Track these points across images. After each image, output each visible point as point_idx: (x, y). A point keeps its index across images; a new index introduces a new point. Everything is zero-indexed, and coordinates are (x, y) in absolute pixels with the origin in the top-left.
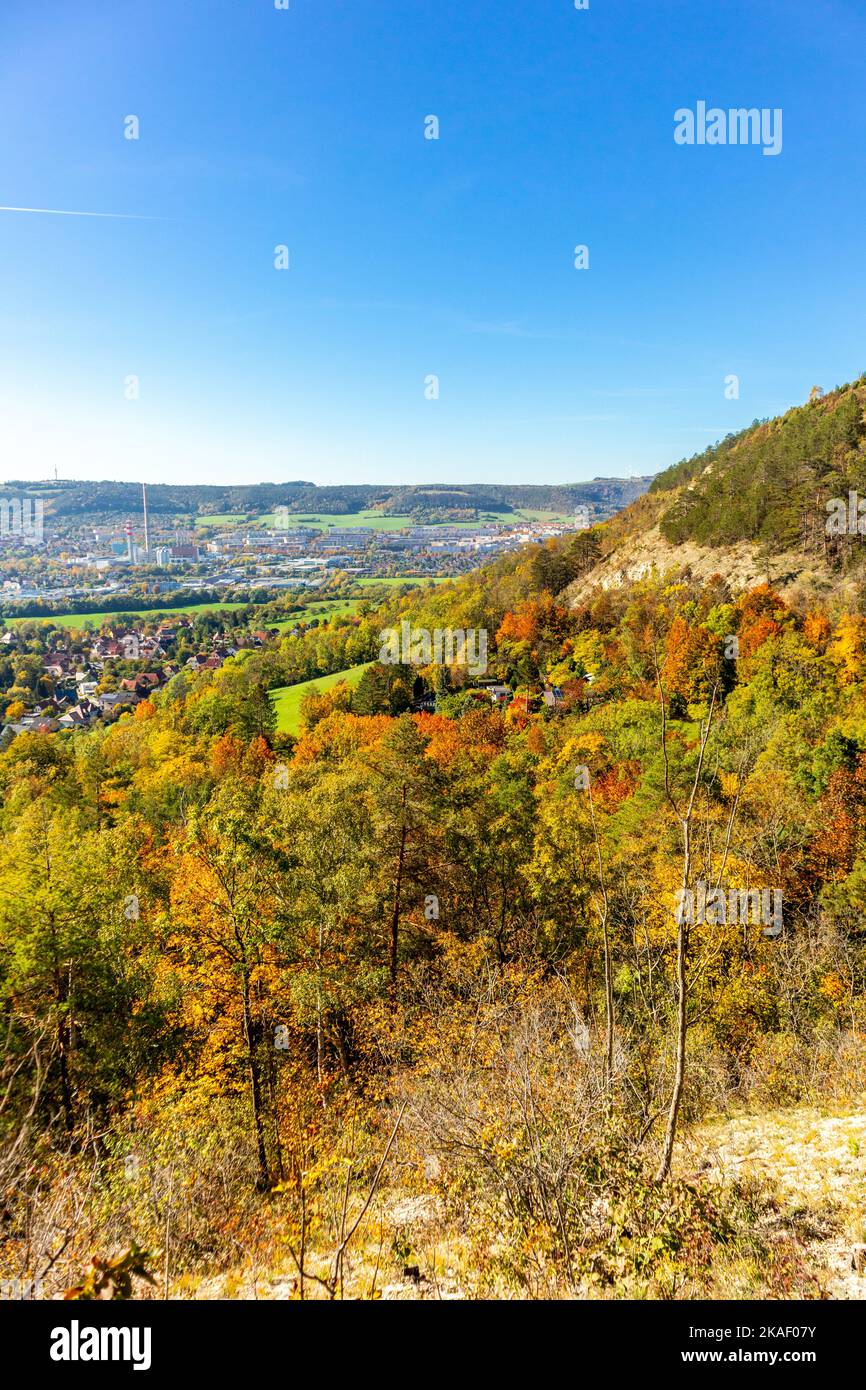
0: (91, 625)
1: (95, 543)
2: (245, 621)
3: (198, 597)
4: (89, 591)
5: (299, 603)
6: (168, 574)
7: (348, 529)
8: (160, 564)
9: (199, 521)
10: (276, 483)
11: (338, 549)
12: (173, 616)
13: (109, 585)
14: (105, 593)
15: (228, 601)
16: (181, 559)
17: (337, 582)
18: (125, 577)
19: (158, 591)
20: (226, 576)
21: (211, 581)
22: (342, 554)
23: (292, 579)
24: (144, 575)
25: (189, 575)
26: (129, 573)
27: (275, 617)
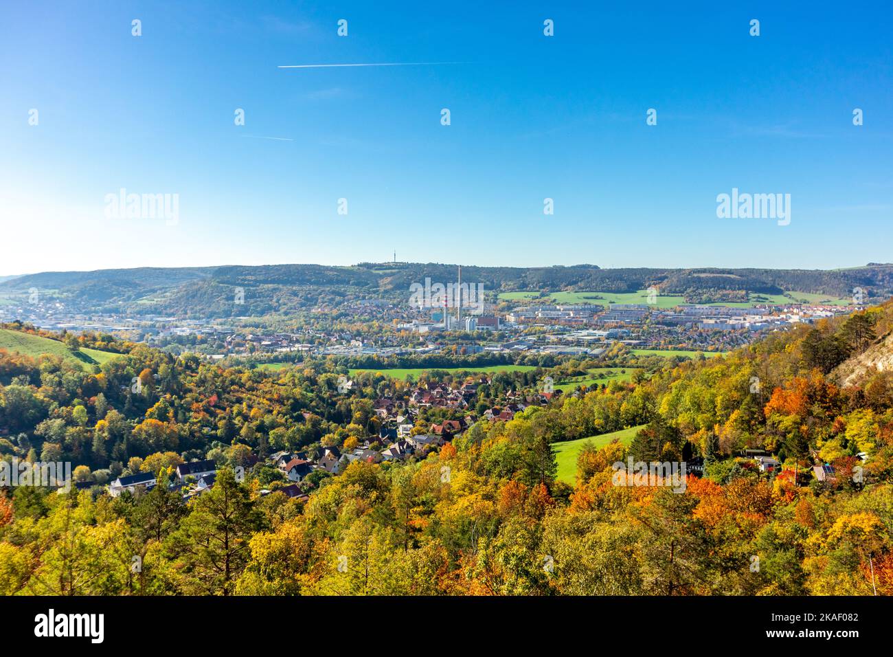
0: (412, 378)
1: (419, 312)
2: (534, 381)
3: (496, 359)
4: (412, 350)
5: (581, 368)
6: (473, 339)
7: (626, 306)
8: (468, 330)
9: (501, 296)
10: (566, 266)
11: (617, 323)
12: (475, 374)
13: (427, 346)
14: (424, 352)
15: (521, 364)
16: (485, 327)
17: (615, 351)
18: (440, 341)
19: (465, 352)
20: (520, 343)
21: (508, 347)
22: (621, 327)
23: (576, 348)
24: (455, 339)
25: (491, 340)
26: (443, 337)
27: (560, 379)
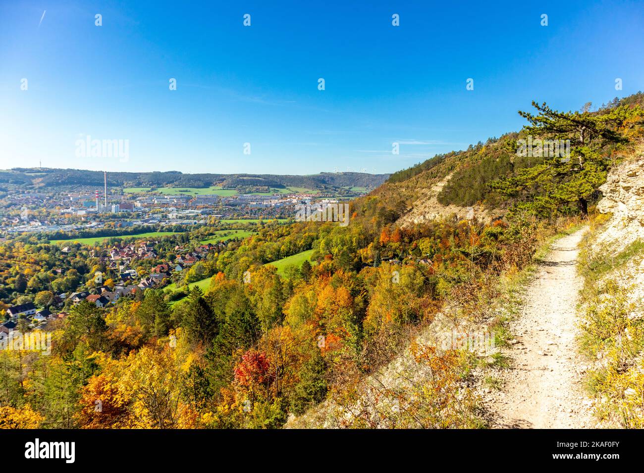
3: (146, 229)
4: (83, 226)
6: (121, 218)
7: (206, 196)
8: (114, 212)
9: (125, 190)
10: (162, 172)
11: (204, 205)
12: (141, 238)
13: (91, 224)
14: (93, 227)
15: (161, 231)
16: (125, 210)
17: (213, 222)
18: (98, 220)
19: (121, 226)
20: (152, 219)
21: (145, 221)
22: (206, 208)
23: (189, 220)
24: (109, 218)
25: (132, 218)
26: (99, 217)
